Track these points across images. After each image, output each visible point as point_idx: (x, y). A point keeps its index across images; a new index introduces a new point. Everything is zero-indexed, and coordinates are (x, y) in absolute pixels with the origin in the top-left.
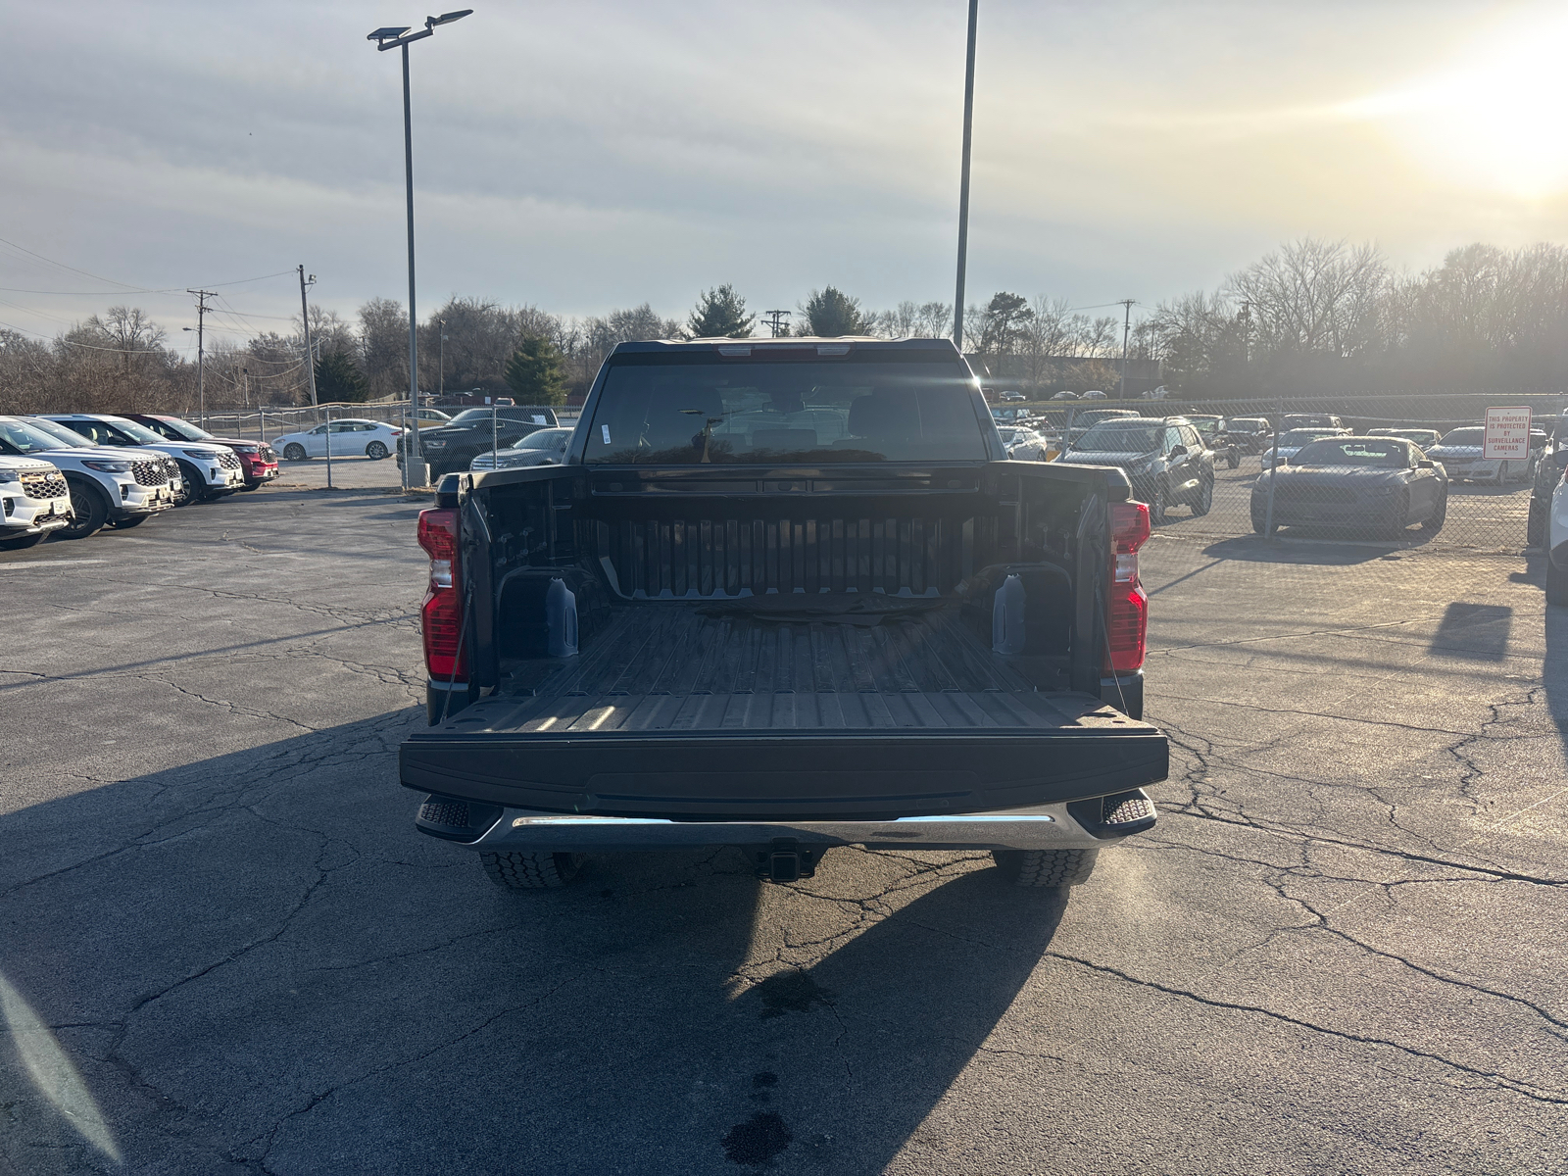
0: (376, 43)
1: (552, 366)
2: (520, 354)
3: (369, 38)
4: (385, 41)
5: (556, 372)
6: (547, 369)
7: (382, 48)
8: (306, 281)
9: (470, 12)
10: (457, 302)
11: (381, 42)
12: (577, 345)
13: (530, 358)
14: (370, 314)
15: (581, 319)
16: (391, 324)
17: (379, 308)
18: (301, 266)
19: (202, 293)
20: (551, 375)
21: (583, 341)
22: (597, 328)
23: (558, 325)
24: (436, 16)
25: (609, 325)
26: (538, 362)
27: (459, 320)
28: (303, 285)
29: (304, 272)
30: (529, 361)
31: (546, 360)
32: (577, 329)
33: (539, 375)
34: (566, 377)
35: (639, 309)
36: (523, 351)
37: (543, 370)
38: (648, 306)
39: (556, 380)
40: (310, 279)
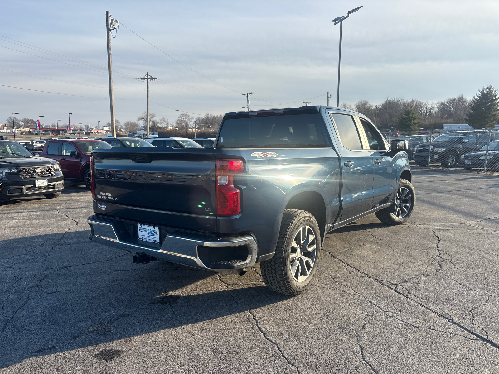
0: (334, 23)
1: (414, 119)
2: (403, 116)
3: (332, 22)
4: (336, 22)
5: (416, 121)
6: (413, 120)
7: (335, 24)
8: (329, 97)
9: (362, 7)
10: (389, 99)
11: (335, 22)
12: (433, 111)
13: (407, 117)
14: (359, 105)
15: (435, 102)
16: (365, 108)
17: (361, 103)
18: (328, 92)
19: (307, 102)
20: (414, 122)
21: (436, 109)
22: (441, 105)
23: (425, 105)
24: (351, 11)
25: (446, 103)
26: (409, 118)
27: (389, 106)
28: (328, 98)
29: (329, 94)
30: (406, 118)
31: (413, 117)
32: (433, 105)
33: (409, 122)
34: (420, 122)
35: (459, 97)
36: (404, 115)
37: (411, 121)
38: (462, 95)
39: (416, 124)
40: (330, 96)
